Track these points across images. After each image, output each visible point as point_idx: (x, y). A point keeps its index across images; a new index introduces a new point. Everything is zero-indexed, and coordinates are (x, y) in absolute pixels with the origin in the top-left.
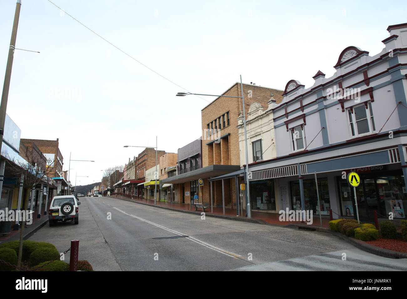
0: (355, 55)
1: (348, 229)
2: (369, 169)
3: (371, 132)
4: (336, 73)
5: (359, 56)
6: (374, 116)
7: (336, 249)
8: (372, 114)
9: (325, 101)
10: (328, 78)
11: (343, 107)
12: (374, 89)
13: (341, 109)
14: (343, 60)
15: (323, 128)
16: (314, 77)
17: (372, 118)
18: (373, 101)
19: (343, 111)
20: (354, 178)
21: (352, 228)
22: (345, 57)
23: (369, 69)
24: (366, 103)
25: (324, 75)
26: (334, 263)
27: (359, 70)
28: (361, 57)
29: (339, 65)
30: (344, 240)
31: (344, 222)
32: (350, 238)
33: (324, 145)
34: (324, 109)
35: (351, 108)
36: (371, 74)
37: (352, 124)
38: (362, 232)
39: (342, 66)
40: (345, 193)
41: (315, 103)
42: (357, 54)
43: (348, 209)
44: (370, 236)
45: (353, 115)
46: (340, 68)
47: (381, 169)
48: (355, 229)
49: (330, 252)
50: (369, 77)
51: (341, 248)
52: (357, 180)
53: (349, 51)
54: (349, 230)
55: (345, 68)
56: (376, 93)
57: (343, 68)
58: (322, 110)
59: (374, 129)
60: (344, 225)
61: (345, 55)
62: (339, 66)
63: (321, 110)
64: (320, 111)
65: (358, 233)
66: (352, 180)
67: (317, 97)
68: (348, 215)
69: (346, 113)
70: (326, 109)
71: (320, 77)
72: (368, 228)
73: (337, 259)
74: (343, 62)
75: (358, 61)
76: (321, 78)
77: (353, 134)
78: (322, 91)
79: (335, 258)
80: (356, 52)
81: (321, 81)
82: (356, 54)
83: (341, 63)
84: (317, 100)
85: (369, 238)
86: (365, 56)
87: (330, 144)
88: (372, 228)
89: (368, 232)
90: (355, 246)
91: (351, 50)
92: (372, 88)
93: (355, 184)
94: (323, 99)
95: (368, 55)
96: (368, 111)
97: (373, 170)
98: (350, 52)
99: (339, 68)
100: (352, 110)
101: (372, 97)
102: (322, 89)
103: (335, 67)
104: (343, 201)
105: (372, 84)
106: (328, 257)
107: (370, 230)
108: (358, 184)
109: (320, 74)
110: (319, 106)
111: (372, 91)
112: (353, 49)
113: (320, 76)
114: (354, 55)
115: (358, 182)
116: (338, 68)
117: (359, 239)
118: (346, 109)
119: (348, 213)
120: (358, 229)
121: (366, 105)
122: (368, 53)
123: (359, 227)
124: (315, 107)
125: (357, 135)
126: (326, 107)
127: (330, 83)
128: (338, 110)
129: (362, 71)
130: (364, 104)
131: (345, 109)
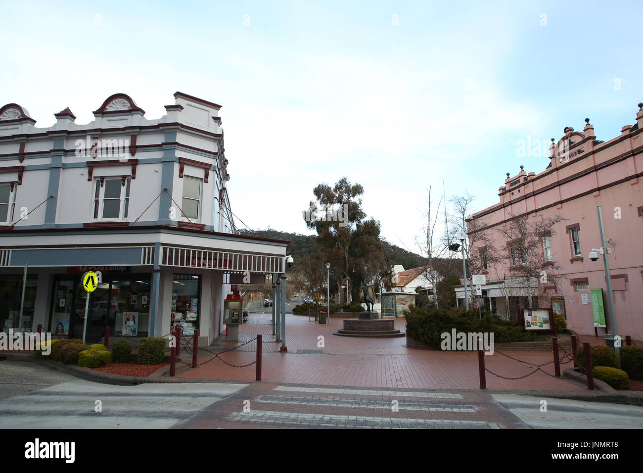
0: (127, 109)
1: (70, 353)
2: (107, 269)
3: (121, 219)
4: (93, 122)
5: (132, 112)
6: (130, 198)
7: (51, 383)
8: (128, 194)
9: (65, 156)
10: (78, 124)
11: (90, 174)
12: (139, 162)
13: (87, 176)
14: (109, 109)
15: (52, 197)
16: (56, 115)
17: (127, 200)
18: (134, 178)
19: (90, 180)
20: (91, 280)
21: (75, 351)
22: (112, 105)
23: (139, 134)
24: (124, 177)
25: (74, 118)
26: (57, 401)
27: (127, 131)
28: (135, 114)
29: (101, 112)
30: (57, 370)
31: (62, 343)
32: (68, 366)
33: (45, 223)
34: (60, 168)
35: (102, 178)
36: (141, 141)
37: (97, 202)
38: (90, 355)
39: (105, 115)
40: (61, 300)
41: (48, 154)
42: (131, 108)
43: (61, 323)
44: (100, 361)
45: (102, 190)
46: (102, 117)
47: (122, 271)
48: (80, 352)
49: (42, 388)
50: (137, 144)
51: (58, 382)
52: (93, 283)
53: (120, 100)
54: (70, 355)
55: (108, 121)
56: (140, 169)
57: (105, 119)
58: (56, 169)
59: (126, 216)
60: (64, 347)
61: (114, 102)
62: (101, 115)
63: (54, 170)
64: (52, 169)
65: (85, 357)
66: (87, 283)
67: (54, 147)
68: (59, 334)
69: (93, 184)
70: (63, 168)
71: (67, 118)
72: (98, 349)
73: (59, 396)
74: (108, 110)
75: (129, 117)
76: (68, 121)
77: (96, 216)
78: (65, 140)
79: (55, 395)
80: (129, 105)
81: (66, 125)
82: (129, 107)
83: (105, 111)
84: (51, 151)
85: (99, 363)
86: (139, 116)
87: (56, 223)
88: (102, 350)
89: (98, 355)
90: (76, 376)
91: (122, 98)
92: (137, 160)
93: (90, 288)
94: (63, 152)
95: (143, 116)
96: (123, 189)
97: (112, 270)
98: (122, 101)
99: (100, 118)
100: (102, 182)
101: (134, 172)
102: (65, 138)
103: (94, 113)
104: (56, 312)
105: (139, 156)
106: (44, 395)
107: (101, 352)
108: (95, 288)
109: (66, 114)
110: (52, 161)
111: (136, 164)
112: (126, 99)
113: (69, 117)
114: (125, 107)
115: (95, 286)
116: (99, 116)
117: (83, 366)
118: (95, 177)
119: (60, 331)
120: (84, 352)
121: (124, 181)
122: (144, 113)
123: (86, 349)
124: (46, 161)
125: (100, 219)
126: (65, 167)
127: (82, 134)
128: (82, 176)
129: (131, 134)
130: (121, 179)
131: (93, 178)
